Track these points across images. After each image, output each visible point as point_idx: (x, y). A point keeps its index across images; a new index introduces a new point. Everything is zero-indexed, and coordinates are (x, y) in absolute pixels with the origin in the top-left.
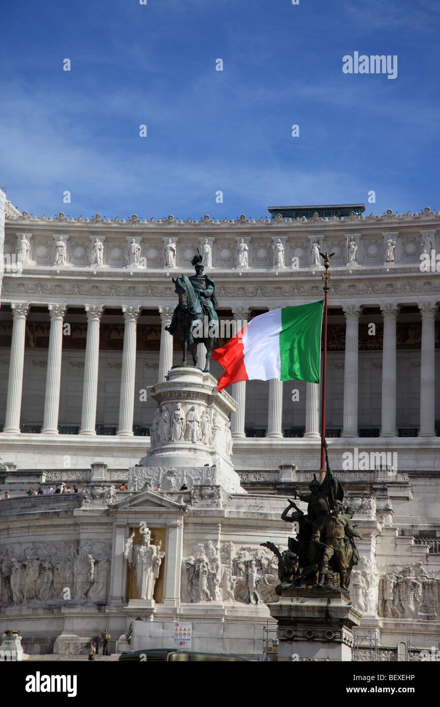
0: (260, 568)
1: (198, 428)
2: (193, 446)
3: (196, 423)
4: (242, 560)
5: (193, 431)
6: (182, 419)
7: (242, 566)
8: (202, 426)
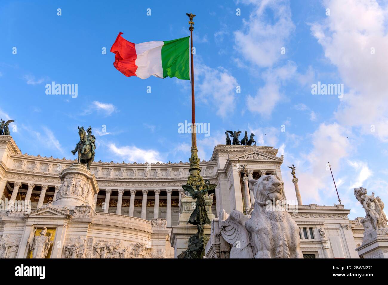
0: (108, 251)
1: (81, 190)
2: (77, 197)
3: (80, 187)
4: (99, 247)
5: (78, 190)
6: (73, 185)
7: (98, 250)
8: (83, 189)
